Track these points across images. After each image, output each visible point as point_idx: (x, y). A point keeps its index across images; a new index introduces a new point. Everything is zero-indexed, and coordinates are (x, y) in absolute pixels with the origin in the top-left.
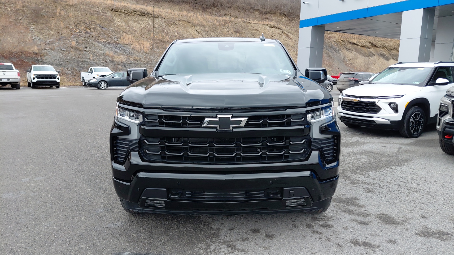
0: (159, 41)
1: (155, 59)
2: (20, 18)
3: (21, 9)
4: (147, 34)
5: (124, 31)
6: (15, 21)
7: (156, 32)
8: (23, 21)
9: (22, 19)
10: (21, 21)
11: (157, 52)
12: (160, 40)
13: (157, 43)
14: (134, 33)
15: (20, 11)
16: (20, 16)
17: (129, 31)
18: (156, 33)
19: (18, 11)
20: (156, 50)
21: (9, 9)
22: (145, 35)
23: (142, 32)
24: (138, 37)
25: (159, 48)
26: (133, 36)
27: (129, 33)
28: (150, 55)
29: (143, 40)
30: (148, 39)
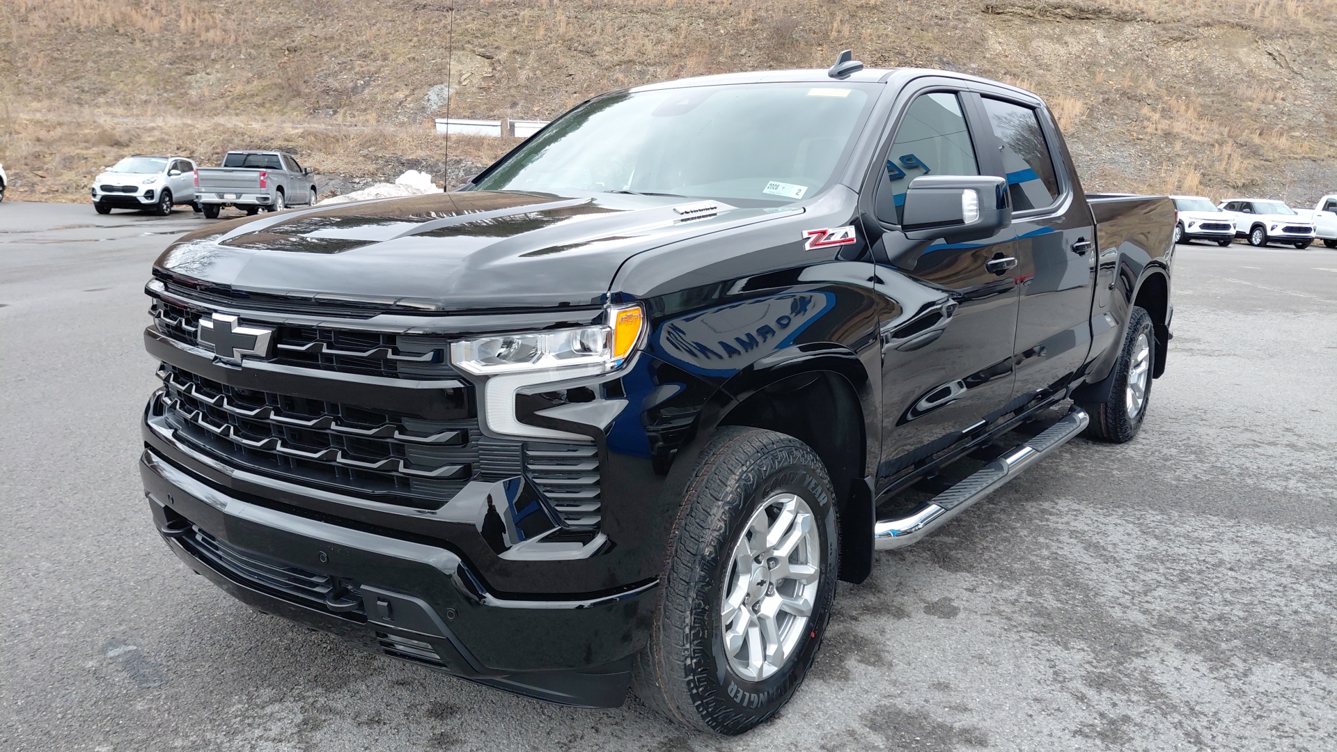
0: (1121, 94)
1: (1089, 153)
2: (743, 52)
3: (749, 27)
4: (1082, 76)
5: (1010, 70)
6: (729, 60)
7: (1114, 68)
8: (748, 59)
9: (746, 53)
10: (744, 60)
11: (1104, 131)
12: (1124, 94)
13: (1110, 101)
14: (1040, 76)
15: (746, 32)
16: (744, 47)
17: (1027, 70)
18: (1114, 71)
19: (740, 34)
20: (1100, 125)
21: (722, 31)
22: (1074, 80)
23: (1069, 70)
24: (1052, 87)
25: (1115, 117)
26: (1034, 84)
27: (1026, 76)
28: (1076, 140)
29: (1066, 94)
30: (1083, 90)
